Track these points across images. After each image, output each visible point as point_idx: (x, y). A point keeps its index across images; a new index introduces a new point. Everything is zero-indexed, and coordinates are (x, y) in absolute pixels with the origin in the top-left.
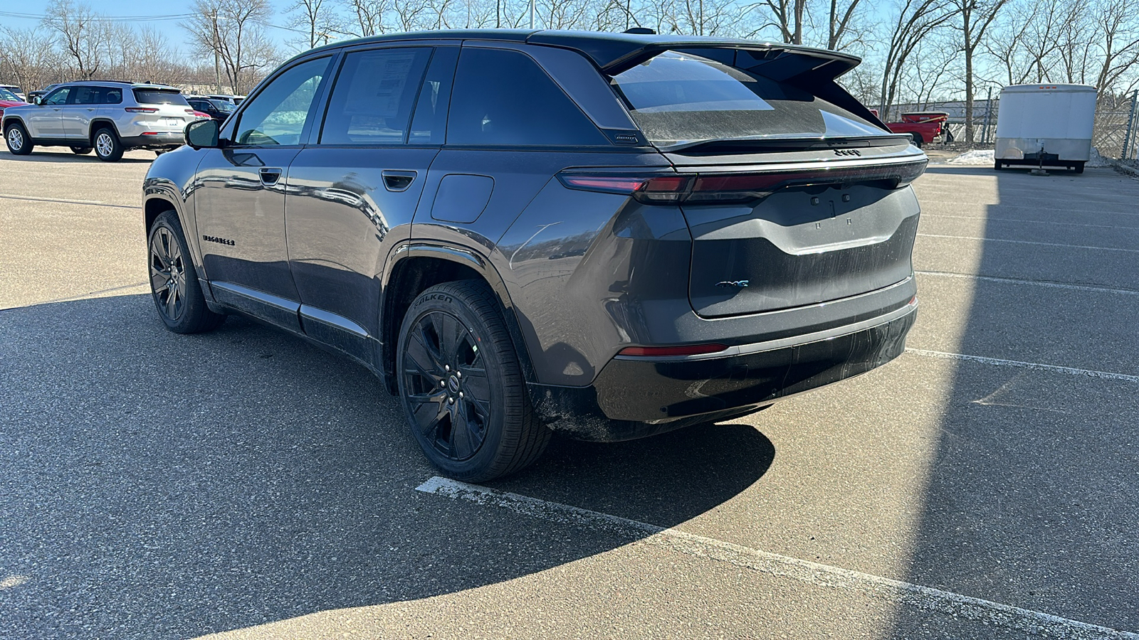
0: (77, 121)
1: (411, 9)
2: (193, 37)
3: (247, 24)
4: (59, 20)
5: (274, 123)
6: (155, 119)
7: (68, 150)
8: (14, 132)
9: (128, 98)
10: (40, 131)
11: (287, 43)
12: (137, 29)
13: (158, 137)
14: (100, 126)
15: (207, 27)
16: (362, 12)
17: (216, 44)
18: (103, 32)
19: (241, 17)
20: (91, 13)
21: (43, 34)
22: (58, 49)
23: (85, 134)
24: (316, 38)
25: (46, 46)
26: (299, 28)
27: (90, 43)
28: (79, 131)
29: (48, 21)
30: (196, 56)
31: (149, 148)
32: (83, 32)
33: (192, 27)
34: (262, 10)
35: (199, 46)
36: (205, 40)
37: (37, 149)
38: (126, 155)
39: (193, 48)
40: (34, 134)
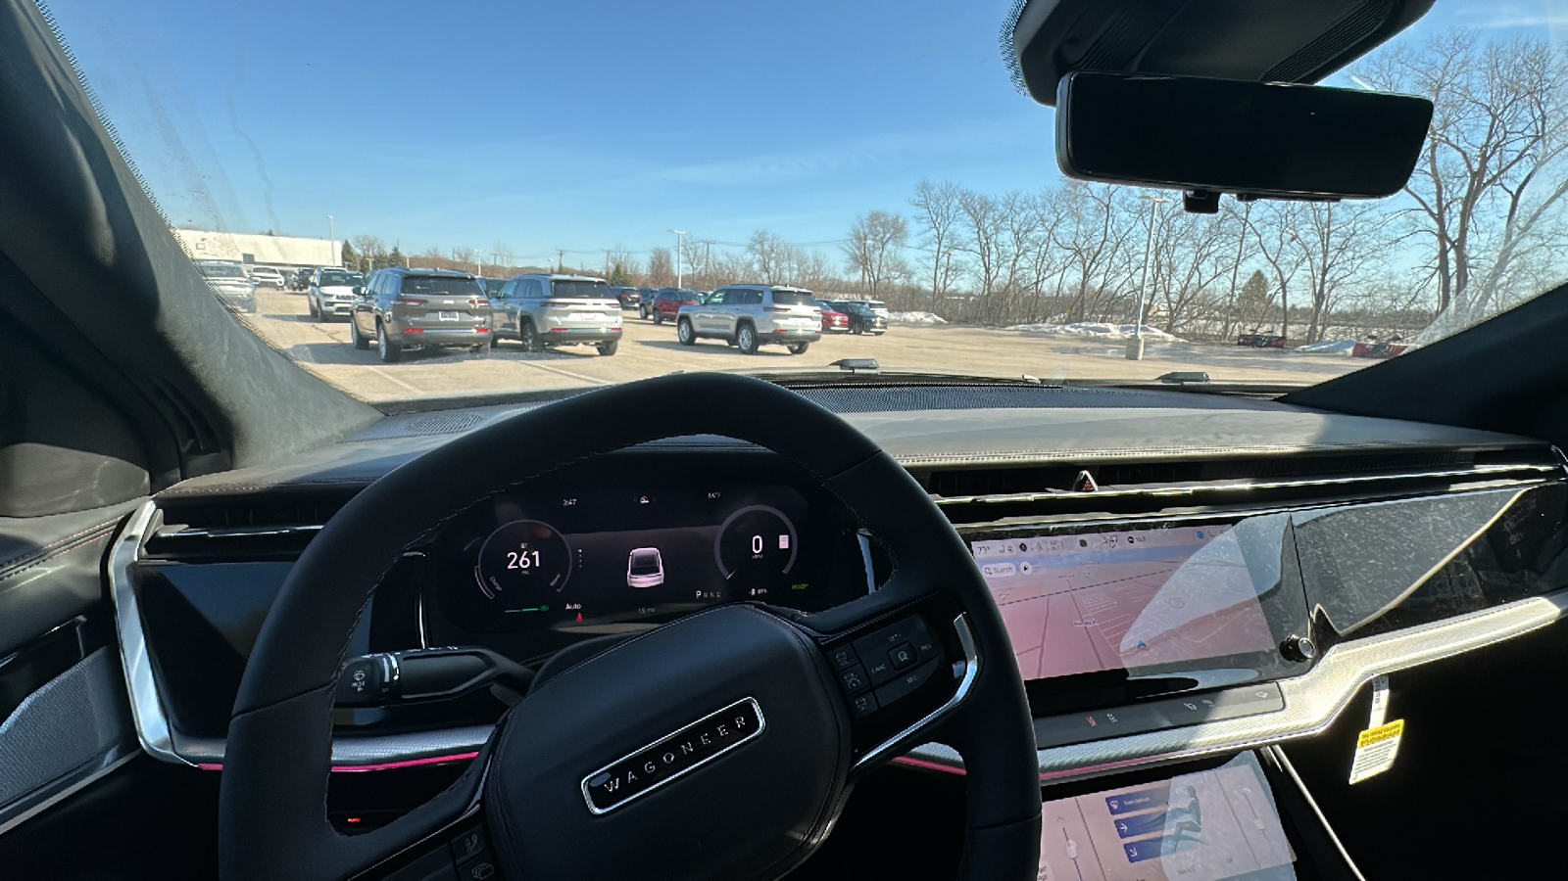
0: (729, 319)
1: (1024, 229)
2: (847, 256)
3: (889, 246)
4: (758, 247)
5: (899, 321)
6: (786, 317)
7: (725, 343)
8: (684, 327)
9: (767, 298)
10: (702, 326)
11: (917, 260)
12: (809, 252)
13: (787, 334)
14: (744, 323)
15: (859, 249)
16: (981, 233)
17: (863, 261)
18: (786, 254)
19: (885, 240)
20: (780, 241)
21: (749, 257)
22: (756, 267)
23: (732, 330)
24: (941, 255)
25: (750, 265)
26: (929, 247)
27: (777, 263)
28: (728, 327)
29: (751, 248)
30: (848, 271)
31: (782, 343)
32: (773, 255)
33: (847, 248)
34: (901, 234)
35: (851, 263)
36: (855, 258)
37: (698, 340)
38: (761, 348)
39: (847, 265)
40: (697, 328)
